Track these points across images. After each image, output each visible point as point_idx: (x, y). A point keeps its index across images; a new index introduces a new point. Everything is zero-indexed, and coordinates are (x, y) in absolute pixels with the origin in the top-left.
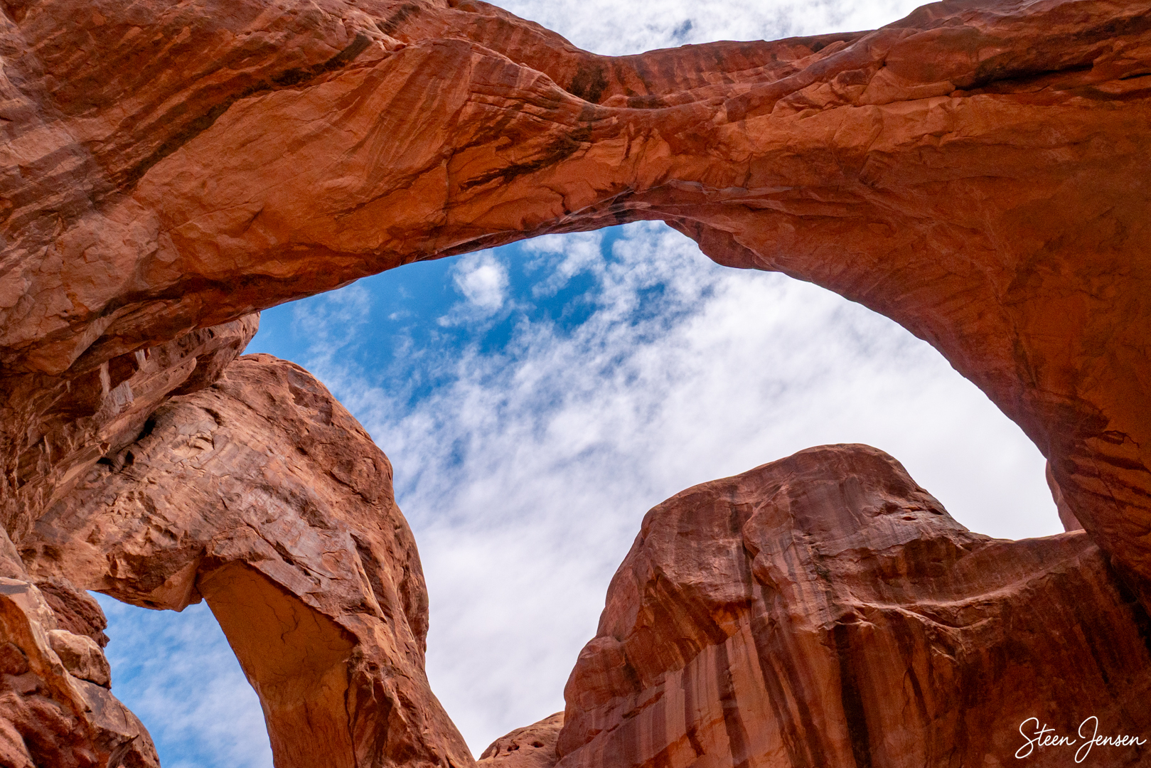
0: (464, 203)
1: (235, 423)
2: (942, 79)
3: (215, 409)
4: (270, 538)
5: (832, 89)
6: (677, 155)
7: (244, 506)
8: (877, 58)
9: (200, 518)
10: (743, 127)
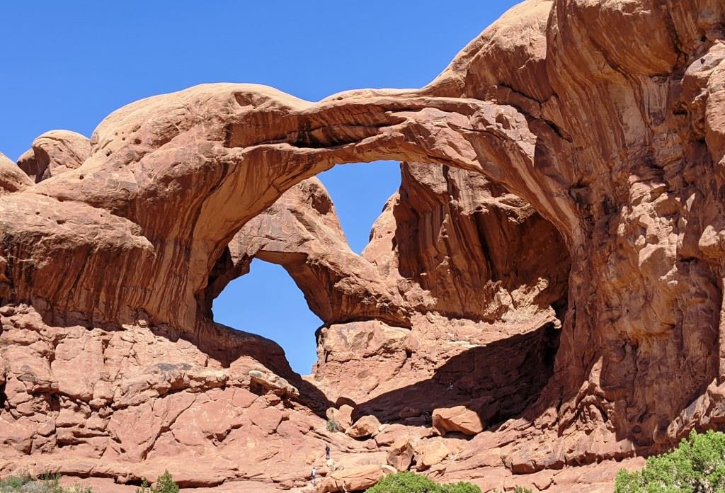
4: (263, 235)
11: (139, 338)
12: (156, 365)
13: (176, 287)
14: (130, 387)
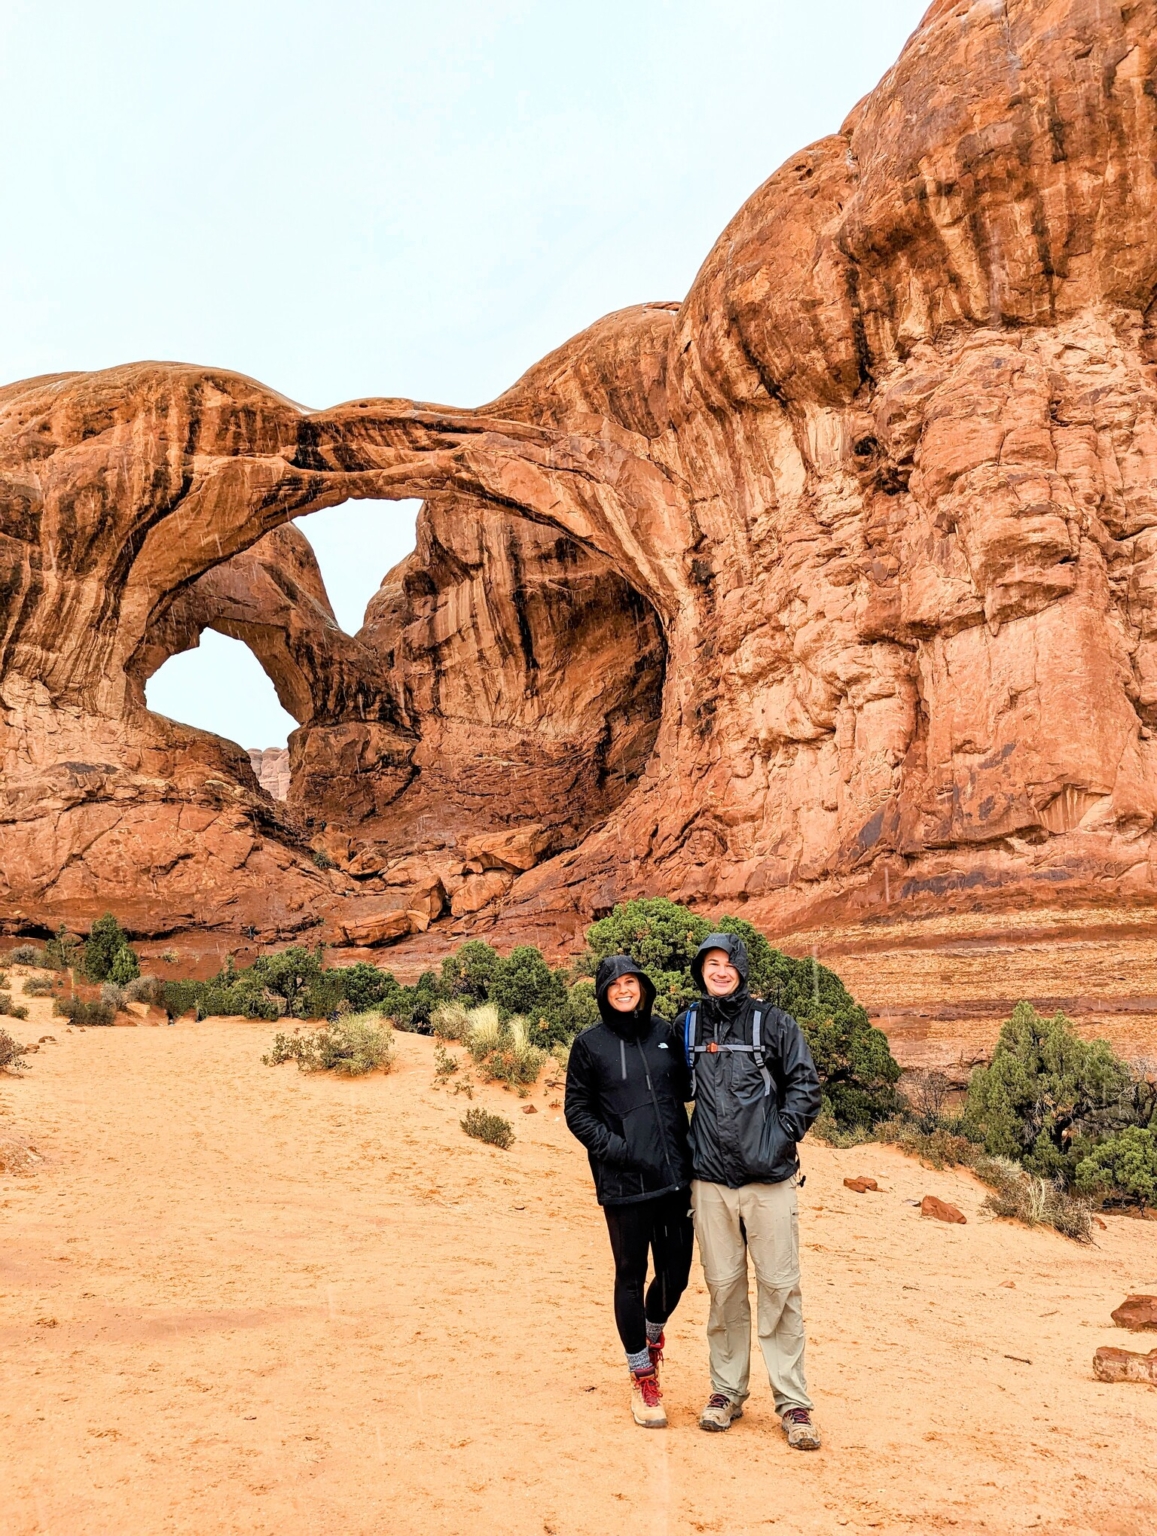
11: (35, 723)
12: (62, 765)
13: (95, 654)
14: (21, 795)
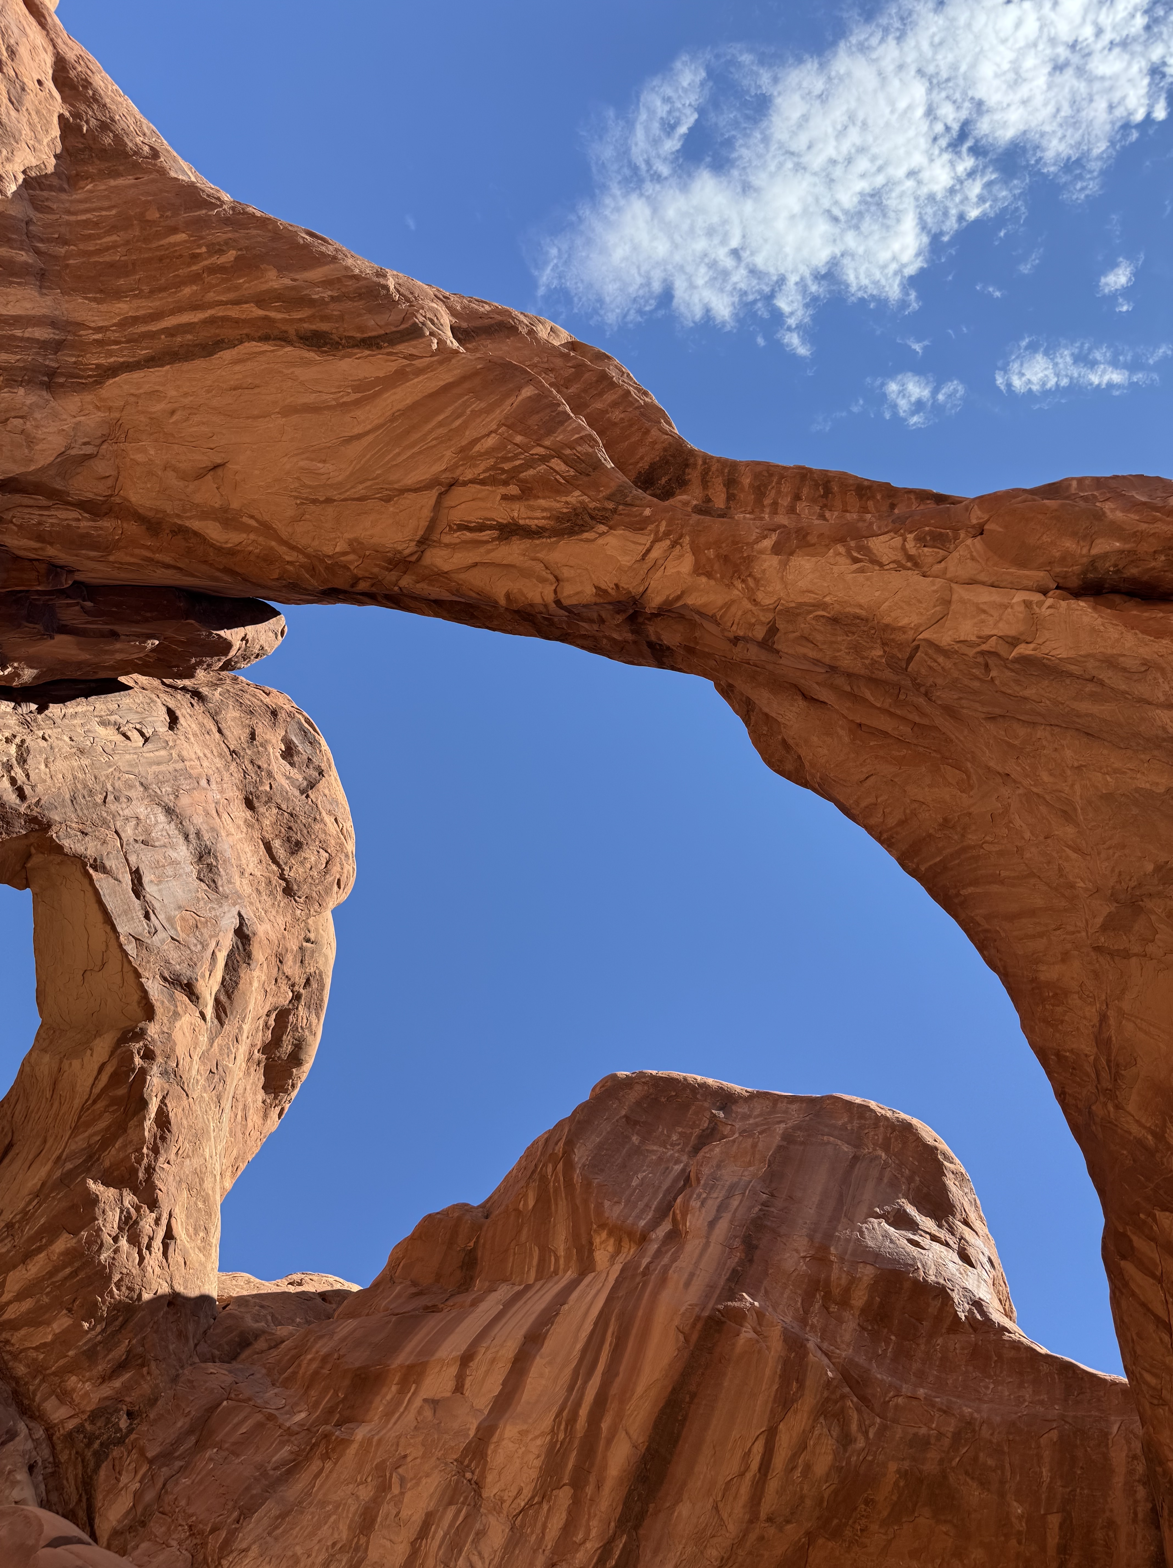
0: (447, 545)
1: (191, 736)
2: (1038, 569)
3: (178, 713)
4: (133, 859)
5: (903, 545)
6: (699, 575)
7: (127, 812)
8: (974, 521)
9: (68, 796)
10: (784, 564)
